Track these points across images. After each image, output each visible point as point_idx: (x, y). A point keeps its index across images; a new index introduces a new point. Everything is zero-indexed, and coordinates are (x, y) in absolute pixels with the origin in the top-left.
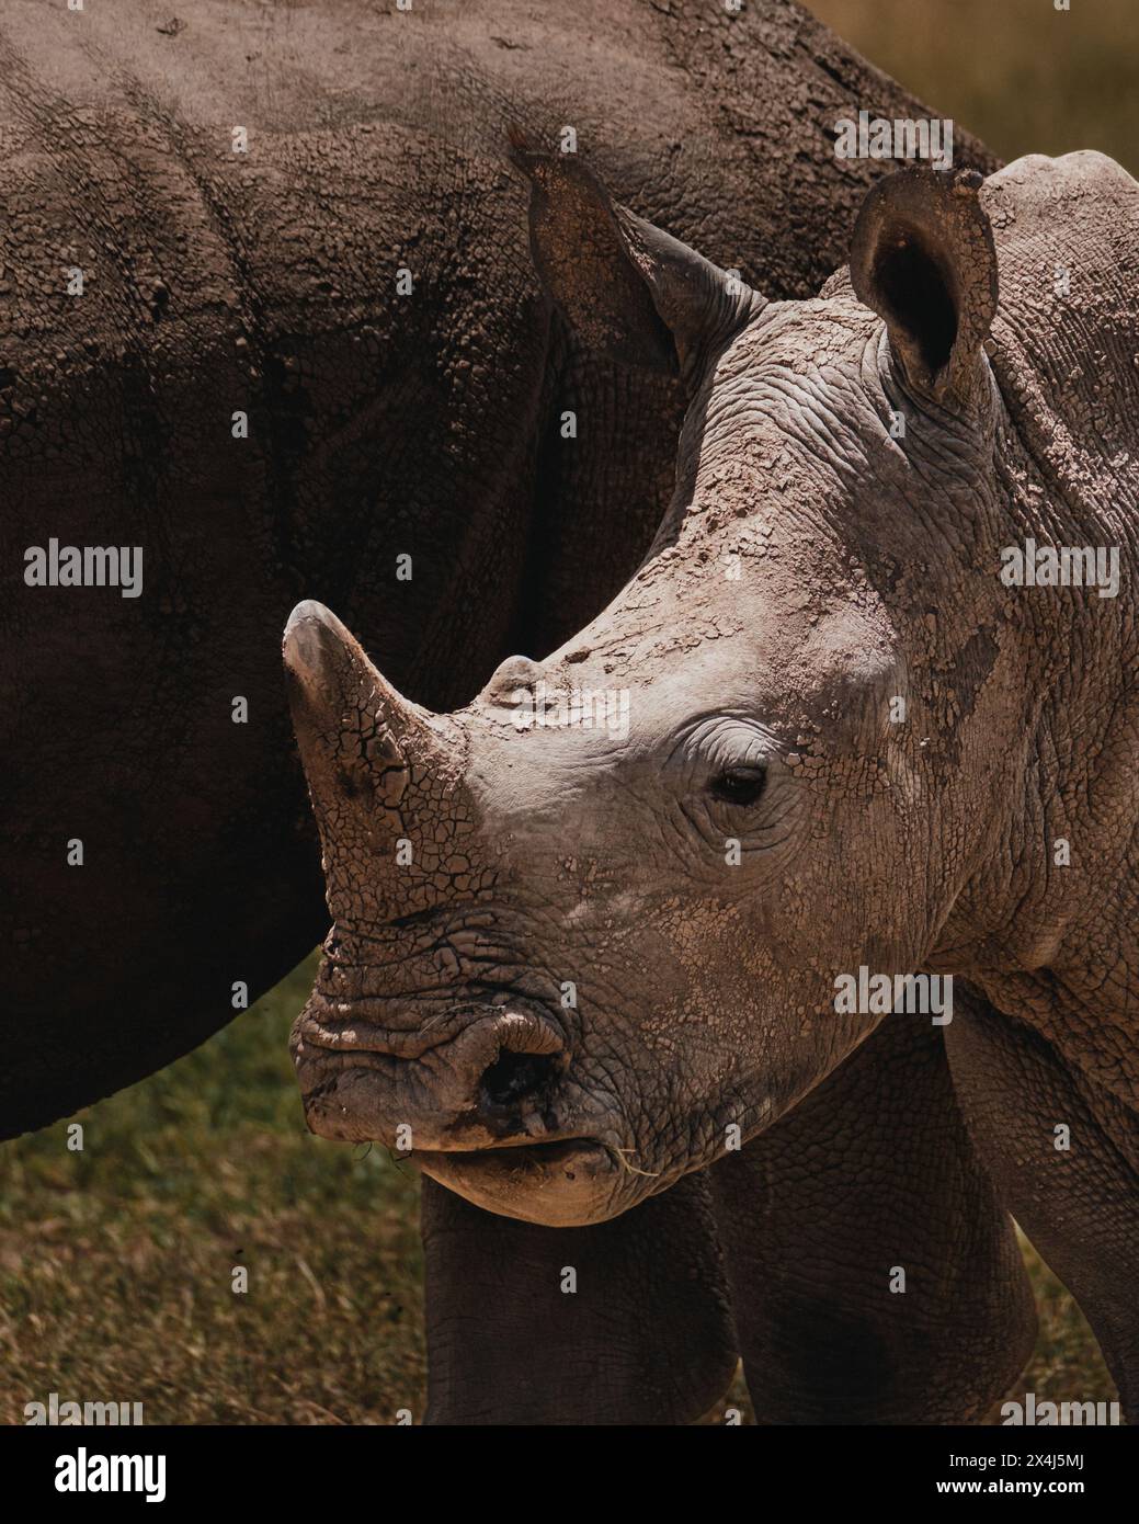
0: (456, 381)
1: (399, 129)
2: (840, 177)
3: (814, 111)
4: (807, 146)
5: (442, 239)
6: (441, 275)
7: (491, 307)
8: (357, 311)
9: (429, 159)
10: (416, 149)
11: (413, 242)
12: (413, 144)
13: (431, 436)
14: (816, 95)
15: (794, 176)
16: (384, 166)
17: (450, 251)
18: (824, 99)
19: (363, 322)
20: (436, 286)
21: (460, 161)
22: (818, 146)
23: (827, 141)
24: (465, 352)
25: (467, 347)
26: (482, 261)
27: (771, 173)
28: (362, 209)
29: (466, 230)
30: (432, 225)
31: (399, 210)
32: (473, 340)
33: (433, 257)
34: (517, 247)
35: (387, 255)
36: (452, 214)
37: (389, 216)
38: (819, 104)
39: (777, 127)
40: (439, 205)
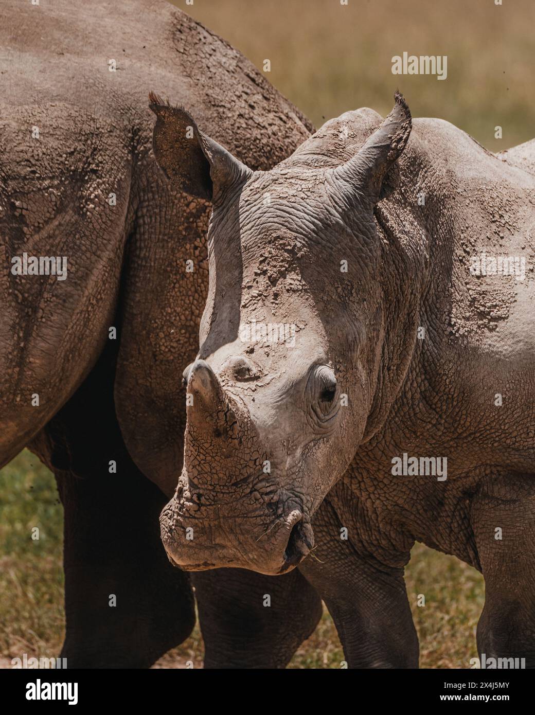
0: (88, 213)
1: (67, 105)
2: (256, 125)
3: (245, 96)
4: (242, 111)
5: (84, 152)
6: (83, 168)
7: (104, 182)
8: (47, 182)
9: (79, 118)
10: (74, 114)
11: (72, 153)
12: (73, 112)
13: (77, 236)
14: (246, 90)
15: (237, 125)
16: (60, 121)
17: (88, 158)
18: (248, 91)
19: (49, 187)
20: (81, 172)
21: (93, 119)
22: (247, 112)
23: (250, 109)
24: (92, 201)
25: (93, 199)
26: (101, 162)
27: (227, 124)
28: (50, 139)
29: (95, 149)
30: (80, 146)
31: (66, 140)
32: (96, 196)
33: (80, 160)
34: (116, 157)
35: (60, 159)
36: (89, 142)
37: (61, 142)
38: (246, 93)
39: (230, 103)
40: (83, 138)
